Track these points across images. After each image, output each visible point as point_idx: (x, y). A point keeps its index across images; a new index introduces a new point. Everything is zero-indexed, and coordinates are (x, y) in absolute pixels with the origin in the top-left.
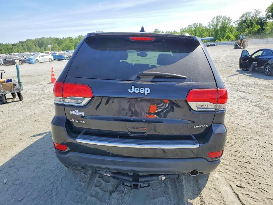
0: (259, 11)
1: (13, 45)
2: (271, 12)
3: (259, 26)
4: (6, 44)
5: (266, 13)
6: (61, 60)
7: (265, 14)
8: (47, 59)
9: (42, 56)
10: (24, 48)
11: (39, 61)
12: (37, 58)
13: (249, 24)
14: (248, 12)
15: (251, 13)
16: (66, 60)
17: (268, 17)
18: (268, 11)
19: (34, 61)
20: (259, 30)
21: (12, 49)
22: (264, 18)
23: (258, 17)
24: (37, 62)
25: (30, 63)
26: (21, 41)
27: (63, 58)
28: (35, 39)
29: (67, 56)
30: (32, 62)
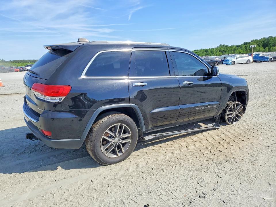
1: (237, 46)
4: (232, 46)
6: (264, 62)
8: (245, 60)
9: (239, 58)
10: (246, 49)
11: (235, 62)
12: (235, 60)
16: (268, 61)
19: (230, 62)
21: (235, 50)
24: (233, 63)
25: (226, 64)
26: (246, 42)
27: (266, 60)
28: (260, 39)
29: (272, 58)
30: (228, 63)
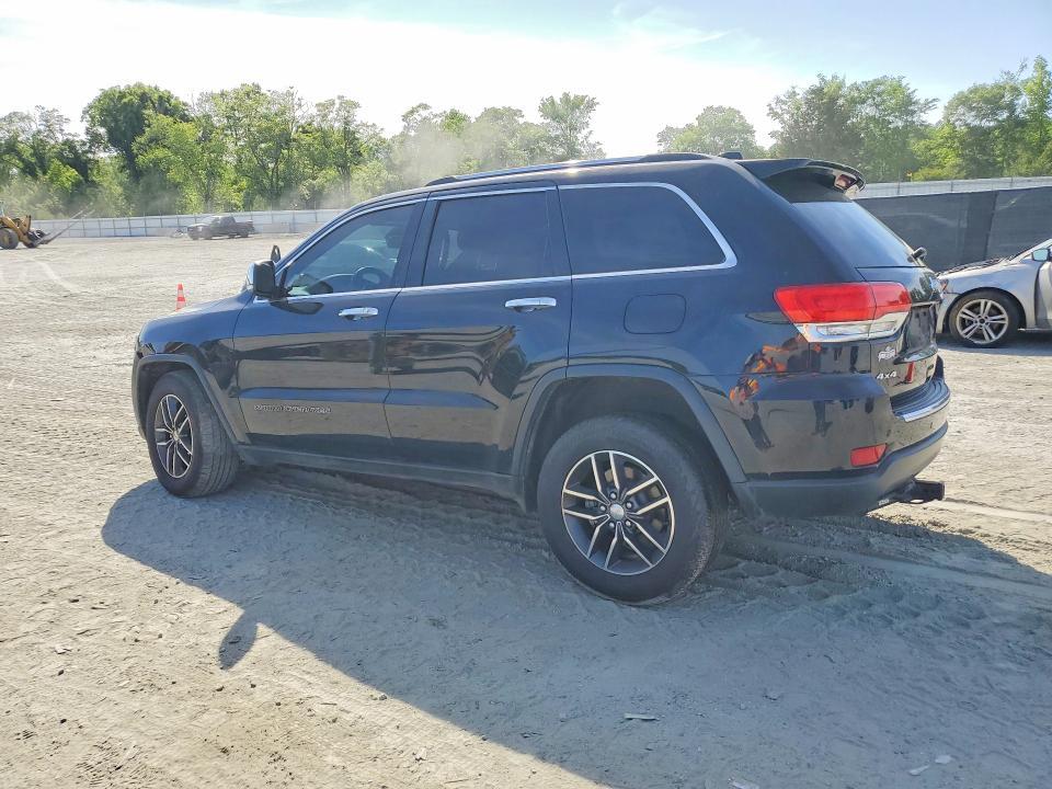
0: (56, 114)
2: (103, 124)
3: (73, 172)
5: (85, 124)
7: (84, 130)
13: (33, 160)
14: (15, 113)
15: (28, 117)
17: (95, 139)
18: (93, 118)
20: (77, 185)
22: (84, 144)
23: (61, 138)
